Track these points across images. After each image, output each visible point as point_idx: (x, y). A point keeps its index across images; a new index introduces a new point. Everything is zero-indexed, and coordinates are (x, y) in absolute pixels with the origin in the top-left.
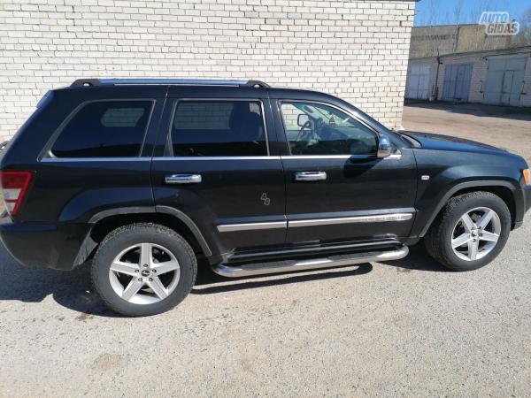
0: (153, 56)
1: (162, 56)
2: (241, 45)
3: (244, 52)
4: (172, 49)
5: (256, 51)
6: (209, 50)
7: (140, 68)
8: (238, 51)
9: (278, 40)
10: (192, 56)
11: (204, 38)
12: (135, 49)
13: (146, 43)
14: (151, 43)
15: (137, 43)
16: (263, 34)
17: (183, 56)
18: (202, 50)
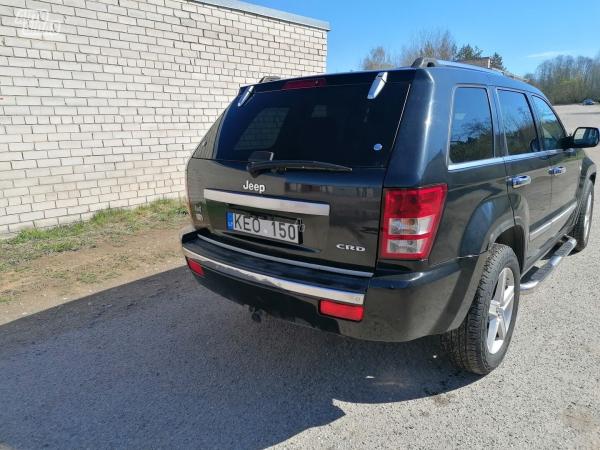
0: (63, 65)
1: (77, 67)
2: (179, 60)
3: (183, 68)
4: (92, 58)
5: (197, 69)
6: (141, 63)
7: (44, 83)
8: (176, 67)
9: (218, 57)
10: (118, 70)
11: (134, 46)
12: (33, 53)
13: (52, 47)
14: (60, 47)
15: (37, 45)
16: (202, 48)
17: (107, 69)
18: (132, 63)
